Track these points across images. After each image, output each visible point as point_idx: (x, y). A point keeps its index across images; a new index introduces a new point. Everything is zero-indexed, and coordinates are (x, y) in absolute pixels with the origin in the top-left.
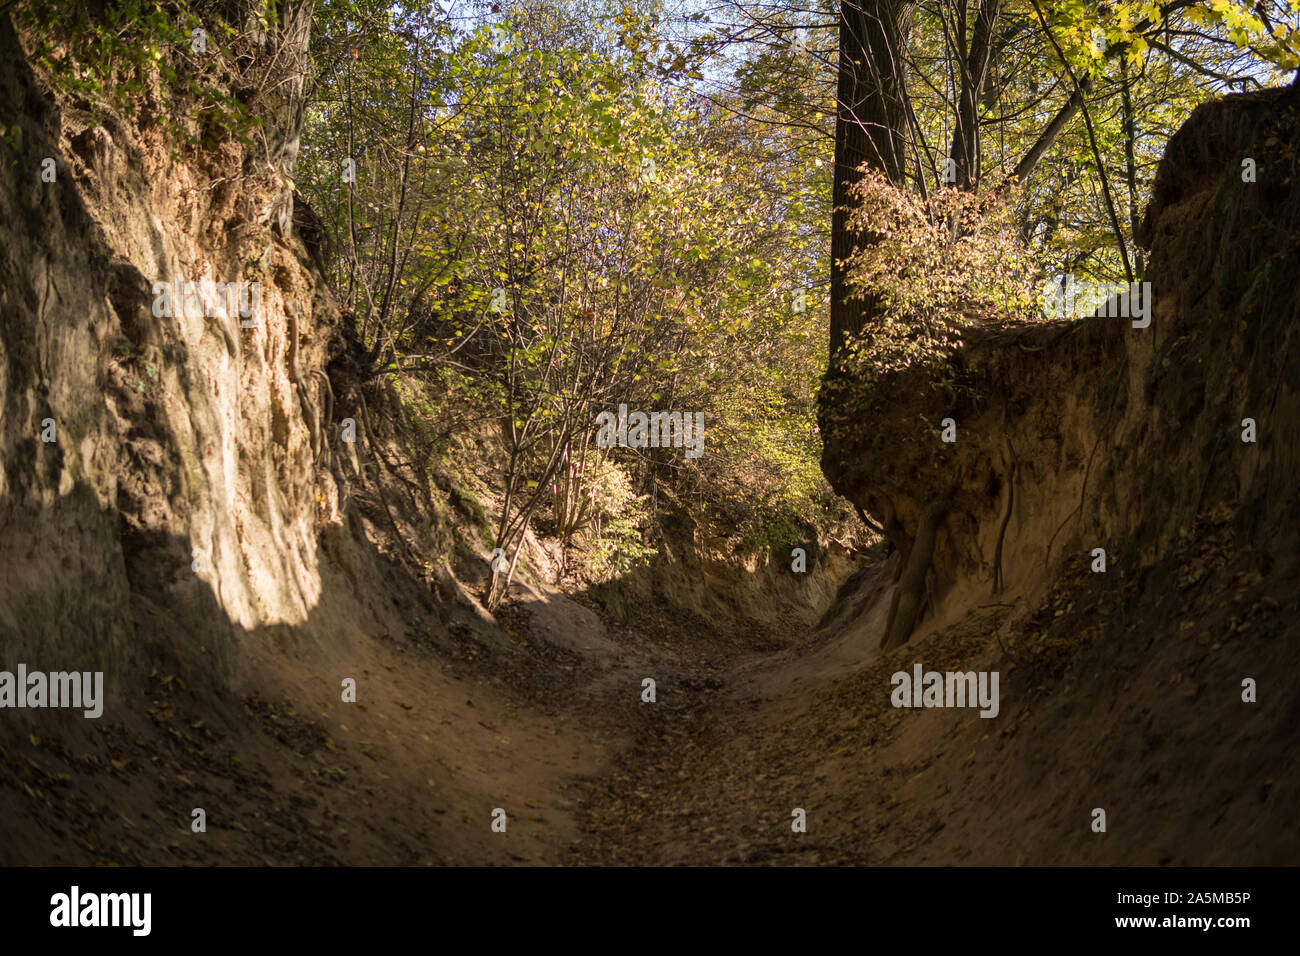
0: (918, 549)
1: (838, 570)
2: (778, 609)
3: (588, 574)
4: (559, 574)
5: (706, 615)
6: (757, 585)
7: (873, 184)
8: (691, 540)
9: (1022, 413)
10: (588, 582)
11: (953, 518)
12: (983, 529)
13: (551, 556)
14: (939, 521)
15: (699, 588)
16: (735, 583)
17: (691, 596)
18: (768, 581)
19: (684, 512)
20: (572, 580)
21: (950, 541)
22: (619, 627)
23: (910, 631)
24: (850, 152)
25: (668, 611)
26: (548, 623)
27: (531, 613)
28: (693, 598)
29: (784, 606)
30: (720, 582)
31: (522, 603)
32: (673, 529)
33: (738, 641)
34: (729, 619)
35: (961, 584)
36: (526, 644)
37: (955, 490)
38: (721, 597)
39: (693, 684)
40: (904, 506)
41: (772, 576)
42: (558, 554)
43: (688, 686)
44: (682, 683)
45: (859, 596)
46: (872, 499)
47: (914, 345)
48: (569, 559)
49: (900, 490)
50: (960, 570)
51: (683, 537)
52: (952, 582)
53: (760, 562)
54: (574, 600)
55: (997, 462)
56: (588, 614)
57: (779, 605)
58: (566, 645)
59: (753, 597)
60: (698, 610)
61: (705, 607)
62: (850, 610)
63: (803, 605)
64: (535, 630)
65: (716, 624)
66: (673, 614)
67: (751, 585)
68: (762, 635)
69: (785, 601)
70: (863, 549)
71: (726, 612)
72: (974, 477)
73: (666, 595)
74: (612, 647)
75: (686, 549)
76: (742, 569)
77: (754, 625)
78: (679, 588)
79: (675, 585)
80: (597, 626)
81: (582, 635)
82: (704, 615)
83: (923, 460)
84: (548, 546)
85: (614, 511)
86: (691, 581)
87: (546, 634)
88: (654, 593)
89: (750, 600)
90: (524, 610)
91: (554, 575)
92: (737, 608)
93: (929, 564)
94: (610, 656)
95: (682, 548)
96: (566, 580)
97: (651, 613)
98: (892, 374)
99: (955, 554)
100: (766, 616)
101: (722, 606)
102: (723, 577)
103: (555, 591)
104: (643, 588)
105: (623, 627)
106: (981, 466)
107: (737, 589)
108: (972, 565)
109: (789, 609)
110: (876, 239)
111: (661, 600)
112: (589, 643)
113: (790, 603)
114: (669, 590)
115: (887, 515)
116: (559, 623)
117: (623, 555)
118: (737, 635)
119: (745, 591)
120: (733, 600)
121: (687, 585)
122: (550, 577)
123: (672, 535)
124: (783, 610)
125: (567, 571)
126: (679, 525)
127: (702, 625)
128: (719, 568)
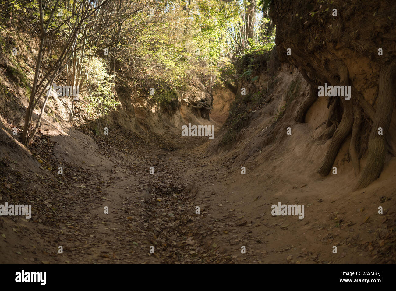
1: (184, 111)
2: (164, 128)
3: (86, 115)
4: (71, 115)
5: (137, 132)
6: (156, 118)
8: (129, 98)
10: (86, 119)
13: (66, 106)
15: (133, 120)
16: (147, 117)
18: (159, 116)
20: (77, 118)
22: (105, 145)
25: (122, 132)
26: (67, 150)
27: (55, 143)
28: (131, 125)
29: (166, 127)
30: (141, 117)
31: (50, 137)
32: (122, 93)
33: (152, 144)
34: (146, 134)
36: (51, 168)
38: (141, 124)
39: (164, 190)
41: (161, 114)
42: (70, 105)
43: (161, 191)
44: (156, 189)
48: (76, 107)
51: (126, 97)
53: (157, 108)
54: (80, 130)
56: (88, 139)
57: (164, 127)
58: (79, 164)
59: (154, 123)
60: (134, 130)
61: (136, 129)
63: (173, 126)
64: (58, 155)
65: (142, 136)
66: (124, 133)
67: (153, 118)
68: (161, 141)
69: (166, 125)
70: (193, 103)
71: (145, 131)
73: (120, 124)
74: (106, 162)
75: (128, 102)
76: (149, 111)
77: (156, 136)
78: (125, 120)
79: (123, 119)
80: (93, 146)
81: (88, 156)
82: (136, 133)
84: (64, 100)
85: (98, 83)
86: (130, 117)
87: (65, 157)
88: (115, 123)
89: (153, 125)
90: (50, 142)
91: (68, 116)
92: (148, 128)
94: (107, 170)
95: (126, 102)
96: (75, 119)
97: (115, 133)
100: (160, 132)
101: (142, 127)
102: (142, 115)
103: (69, 126)
104: (110, 121)
105: (106, 144)
107: (148, 120)
109: (168, 129)
111: (118, 126)
112: (93, 161)
113: (168, 125)
114: (121, 121)
116: (73, 149)
117: (104, 105)
118: (151, 141)
119: (151, 121)
120: (147, 125)
121: (128, 119)
122: (66, 117)
123: (121, 96)
124: (166, 128)
125: (75, 114)
126: (124, 91)
127: (137, 138)
128: (140, 111)
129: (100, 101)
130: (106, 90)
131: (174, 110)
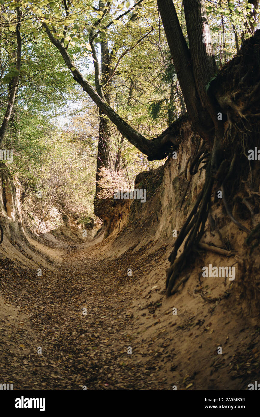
0: (108, 225)
3: (50, 228)
5: (71, 237)
7: (103, 169)
8: (68, 222)
9: (124, 205)
10: (50, 230)
11: (114, 220)
12: (118, 222)
14: (111, 221)
15: (70, 232)
16: (77, 231)
17: (68, 233)
19: (66, 216)
20: (47, 230)
21: (113, 224)
23: (107, 237)
24: (99, 164)
27: (44, 235)
28: (68, 234)
30: (74, 230)
31: (42, 233)
34: (76, 238)
35: (115, 230)
37: (114, 216)
38: (74, 234)
40: (106, 218)
41: (84, 229)
42: (44, 224)
45: (100, 233)
46: (102, 217)
47: (107, 195)
48: (46, 225)
49: (106, 216)
50: (115, 228)
51: (66, 221)
52: (113, 230)
53: (82, 226)
54: (48, 233)
55: (120, 212)
56: (52, 236)
58: (50, 240)
60: (69, 236)
61: (71, 235)
62: (99, 235)
64: (45, 238)
65: (73, 239)
66: (65, 237)
67: (80, 231)
68: (82, 241)
72: (117, 214)
75: (67, 224)
76: (78, 228)
77: (80, 239)
83: (109, 211)
85: (55, 216)
86: (68, 230)
88: (61, 232)
89: (80, 234)
91: (44, 229)
92: (77, 236)
93: (110, 227)
97: (61, 236)
98: (104, 199)
99: (114, 226)
101: (74, 235)
102: (74, 229)
104: (59, 231)
106: (118, 213)
108: (116, 227)
110: (103, 177)
111: (62, 234)
113: (88, 235)
114: (64, 232)
115: (104, 220)
116: (49, 237)
117: (57, 225)
118: (77, 241)
120: (76, 234)
121: (67, 231)
123: (64, 221)
125: (46, 228)
126: (66, 219)
127: (70, 239)
128: (73, 228)
129: (55, 223)
130: (58, 219)
131: (92, 228)
